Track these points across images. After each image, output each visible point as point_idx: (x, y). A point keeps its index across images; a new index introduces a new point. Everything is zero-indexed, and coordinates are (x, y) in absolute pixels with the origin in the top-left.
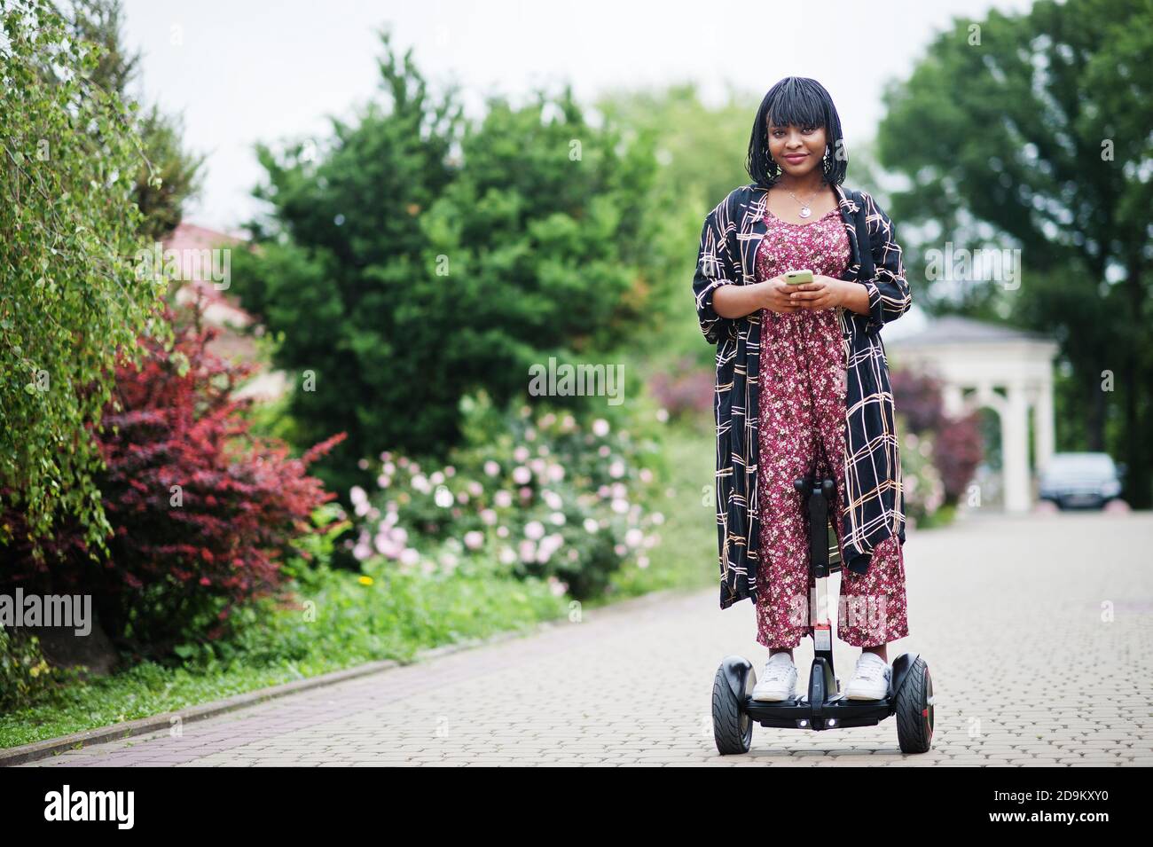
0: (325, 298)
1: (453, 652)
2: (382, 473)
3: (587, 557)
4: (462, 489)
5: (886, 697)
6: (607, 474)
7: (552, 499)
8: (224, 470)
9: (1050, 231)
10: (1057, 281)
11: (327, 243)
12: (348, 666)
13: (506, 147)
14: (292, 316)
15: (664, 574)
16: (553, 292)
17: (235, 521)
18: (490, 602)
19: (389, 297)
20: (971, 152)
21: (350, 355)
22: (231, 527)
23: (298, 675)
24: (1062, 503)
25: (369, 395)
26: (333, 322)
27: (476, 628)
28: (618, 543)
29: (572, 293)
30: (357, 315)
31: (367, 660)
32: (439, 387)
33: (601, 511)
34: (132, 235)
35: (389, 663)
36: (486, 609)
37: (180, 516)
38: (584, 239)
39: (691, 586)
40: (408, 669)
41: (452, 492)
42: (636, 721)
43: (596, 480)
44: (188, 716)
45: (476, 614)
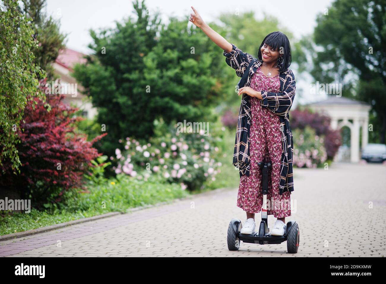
0: (110, 84)
1: (142, 209)
2: (126, 144)
3: (194, 177)
4: (153, 151)
5: (284, 235)
6: (204, 149)
7: (183, 156)
8: (63, 144)
9: (371, 67)
10: (372, 85)
11: (112, 65)
12: (102, 214)
13: (174, 35)
14: (99, 89)
15: (224, 182)
16: (188, 85)
17: (66, 162)
18: (158, 191)
19: (132, 85)
20: (345, 40)
21: (117, 104)
22: (65, 164)
23: (83, 216)
24: (369, 160)
25: (123, 117)
26: (112, 93)
27: (152, 201)
28: (206, 172)
29: (194, 86)
30: (121, 90)
31: (109, 212)
32: (147, 116)
33: (200, 161)
34: (31, 63)
35: (117, 213)
36: (155, 194)
37: (48, 159)
38: (199, 68)
39: (232, 187)
40: (123, 215)
41: (149, 152)
42: (191, 242)
43: (199, 150)
44: (39, 231)
45: (152, 196)
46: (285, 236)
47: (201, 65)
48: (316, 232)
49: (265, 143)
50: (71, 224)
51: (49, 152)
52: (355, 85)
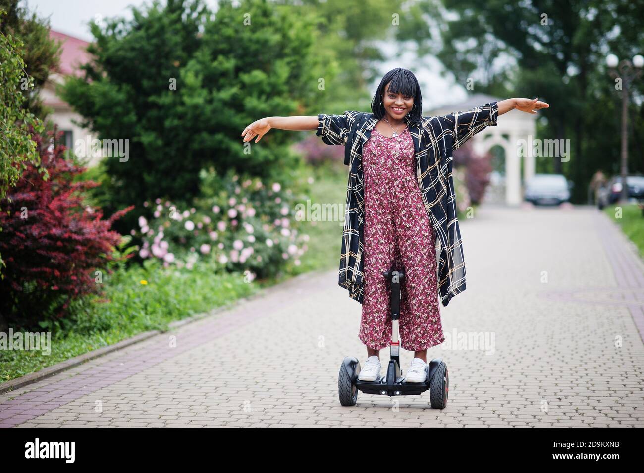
0: (127, 113)
1: (191, 322)
2: (156, 210)
3: (267, 259)
4: (200, 220)
5: (425, 381)
6: (280, 214)
7: (249, 228)
8: (67, 227)
9: (537, 46)
10: (540, 75)
11: (128, 81)
12: (132, 336)
13: (229, 32)
14: (109, 122)
15: (311, 262)
16: (252, 113)
17: (73, 255)
18: (212, 290)
19: (162, 113)
20: (494, 1)
21: (140, 144)
22: (70, 258)
23: (105, 343)
24: (536, 202)
25: (150, 166)
26: (130, 126)
27: (205, 306)
28: (284, 252)
29: (263, 113)
30: (144, 122)
31: (143, 331)
32: (188, 163)
33: (275, 234)
34: (18, 108)
35: (155, 332)
36: (210, 295)
37: (43, 252)
38: (270, 84)
39: (325, 268)
40: (164, 336)
41: (194, 222)
42: (282, 390)
43: (273, 216)
44: (43, 375)
45: (205, 298)
46: (426, 384)
47: (273, 79)
48: (470, 361)
49: (394, 241)
50: (89, 358)
51: (46, 241)
52: (512, 76)
